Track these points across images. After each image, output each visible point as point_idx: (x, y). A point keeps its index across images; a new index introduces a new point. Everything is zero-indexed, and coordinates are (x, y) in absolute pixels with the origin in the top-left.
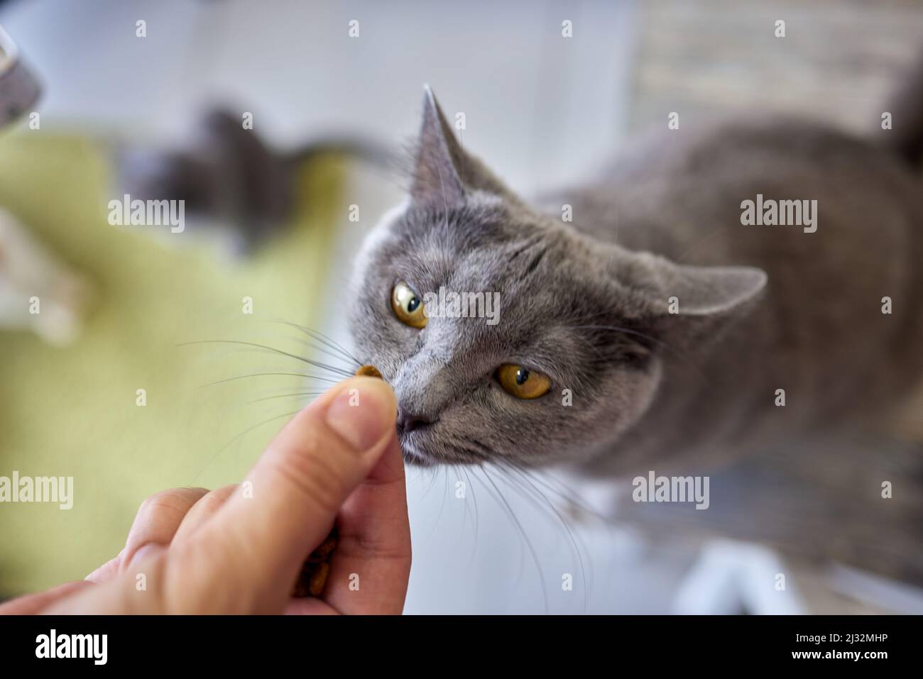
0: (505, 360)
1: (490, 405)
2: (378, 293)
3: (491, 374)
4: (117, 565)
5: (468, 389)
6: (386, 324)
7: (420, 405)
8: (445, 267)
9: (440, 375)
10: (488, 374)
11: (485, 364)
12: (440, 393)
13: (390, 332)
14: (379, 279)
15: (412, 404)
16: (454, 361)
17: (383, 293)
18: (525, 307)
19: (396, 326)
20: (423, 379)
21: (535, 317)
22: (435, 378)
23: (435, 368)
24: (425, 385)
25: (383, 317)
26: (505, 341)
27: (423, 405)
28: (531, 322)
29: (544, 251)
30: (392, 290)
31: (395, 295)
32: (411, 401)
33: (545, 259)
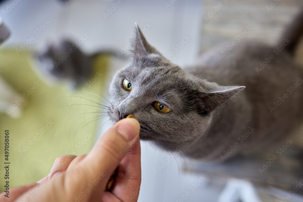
0: (155, 100)
1: (151, 113)
2: (118, 81)
3: (151, 104)
4: (47, 179)
5: (143, 107)
6: (119, 90)
7: (126, 110)
8: (137, 72)
9: (133, 101)
10: (150, 104)
11: (149, 101)
12: (133, 106)
13: (121, 92)
14: (119, 78)
15: (124, 109)
16: (138, 97)
17: (120, 82)
18: (162, 84)
19: (123, 90)
20: (128, 102)
21: (165, 87)
22: (131, 103)
23: (132, 99)
24: (128, 104)
25: (119, 88)
26: (155, 93)
27: (127, 110)
28: (163, 88)
29: (170, 70)
30: (123, 81)
31: (124, 83)
32: (123, 109)
33: (170, 72)
